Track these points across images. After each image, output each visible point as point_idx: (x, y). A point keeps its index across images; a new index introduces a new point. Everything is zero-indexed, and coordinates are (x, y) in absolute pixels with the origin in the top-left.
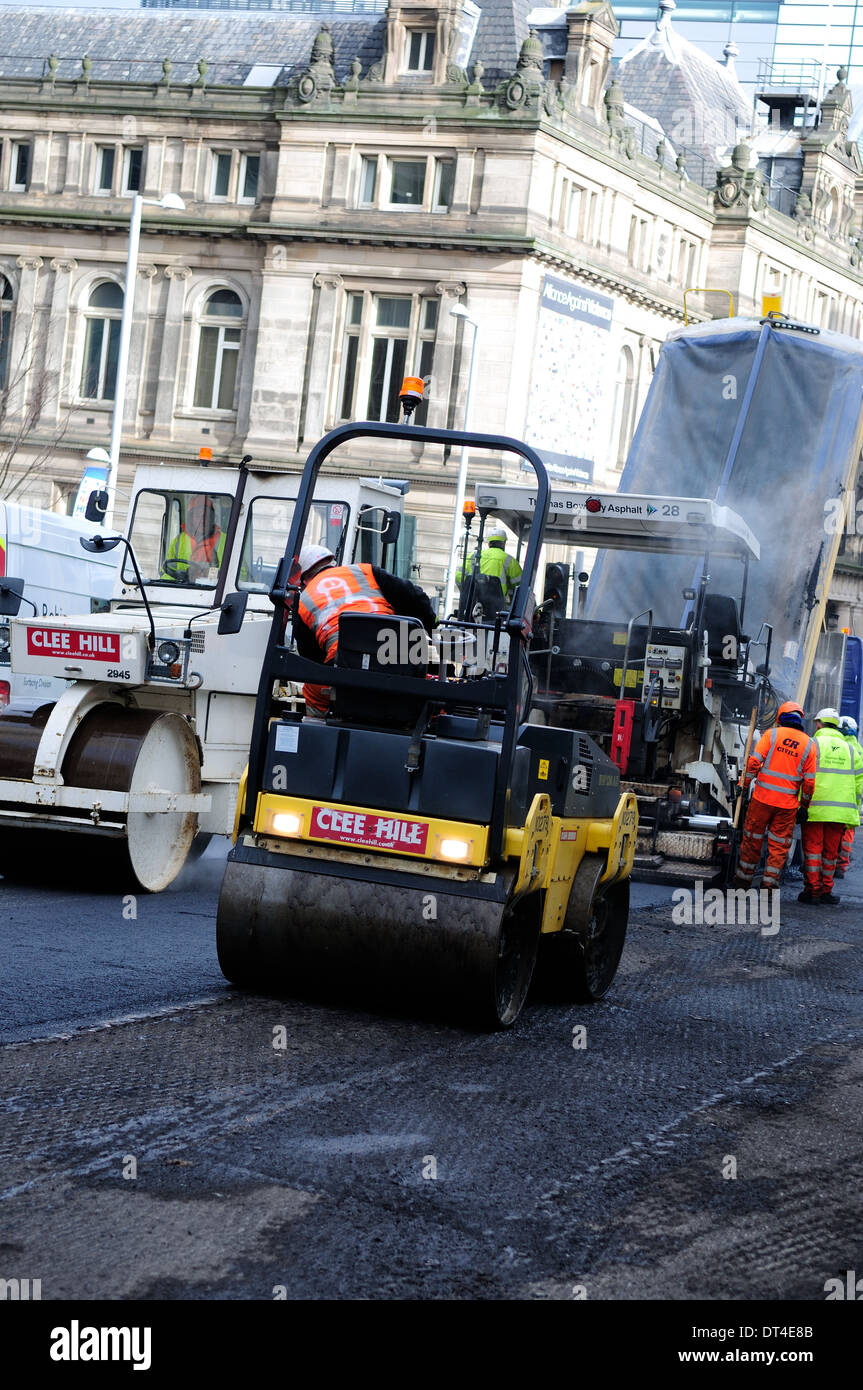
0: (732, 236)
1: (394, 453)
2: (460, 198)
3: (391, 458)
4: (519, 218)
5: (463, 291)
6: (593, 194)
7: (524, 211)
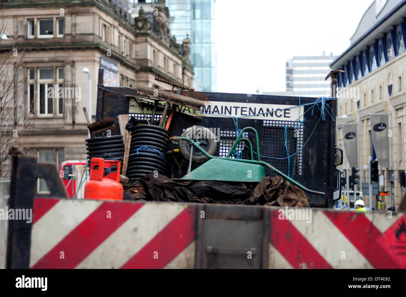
0: (143, 40)
1: (53, 125)
2: (68, 31)
3: (52, 127)
4: (91, 37)
5: (73, 63)
6: (109, 27)
7: (93, 34)
